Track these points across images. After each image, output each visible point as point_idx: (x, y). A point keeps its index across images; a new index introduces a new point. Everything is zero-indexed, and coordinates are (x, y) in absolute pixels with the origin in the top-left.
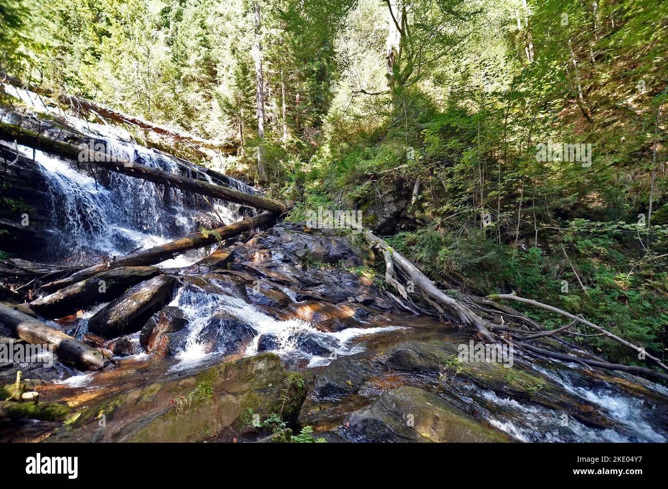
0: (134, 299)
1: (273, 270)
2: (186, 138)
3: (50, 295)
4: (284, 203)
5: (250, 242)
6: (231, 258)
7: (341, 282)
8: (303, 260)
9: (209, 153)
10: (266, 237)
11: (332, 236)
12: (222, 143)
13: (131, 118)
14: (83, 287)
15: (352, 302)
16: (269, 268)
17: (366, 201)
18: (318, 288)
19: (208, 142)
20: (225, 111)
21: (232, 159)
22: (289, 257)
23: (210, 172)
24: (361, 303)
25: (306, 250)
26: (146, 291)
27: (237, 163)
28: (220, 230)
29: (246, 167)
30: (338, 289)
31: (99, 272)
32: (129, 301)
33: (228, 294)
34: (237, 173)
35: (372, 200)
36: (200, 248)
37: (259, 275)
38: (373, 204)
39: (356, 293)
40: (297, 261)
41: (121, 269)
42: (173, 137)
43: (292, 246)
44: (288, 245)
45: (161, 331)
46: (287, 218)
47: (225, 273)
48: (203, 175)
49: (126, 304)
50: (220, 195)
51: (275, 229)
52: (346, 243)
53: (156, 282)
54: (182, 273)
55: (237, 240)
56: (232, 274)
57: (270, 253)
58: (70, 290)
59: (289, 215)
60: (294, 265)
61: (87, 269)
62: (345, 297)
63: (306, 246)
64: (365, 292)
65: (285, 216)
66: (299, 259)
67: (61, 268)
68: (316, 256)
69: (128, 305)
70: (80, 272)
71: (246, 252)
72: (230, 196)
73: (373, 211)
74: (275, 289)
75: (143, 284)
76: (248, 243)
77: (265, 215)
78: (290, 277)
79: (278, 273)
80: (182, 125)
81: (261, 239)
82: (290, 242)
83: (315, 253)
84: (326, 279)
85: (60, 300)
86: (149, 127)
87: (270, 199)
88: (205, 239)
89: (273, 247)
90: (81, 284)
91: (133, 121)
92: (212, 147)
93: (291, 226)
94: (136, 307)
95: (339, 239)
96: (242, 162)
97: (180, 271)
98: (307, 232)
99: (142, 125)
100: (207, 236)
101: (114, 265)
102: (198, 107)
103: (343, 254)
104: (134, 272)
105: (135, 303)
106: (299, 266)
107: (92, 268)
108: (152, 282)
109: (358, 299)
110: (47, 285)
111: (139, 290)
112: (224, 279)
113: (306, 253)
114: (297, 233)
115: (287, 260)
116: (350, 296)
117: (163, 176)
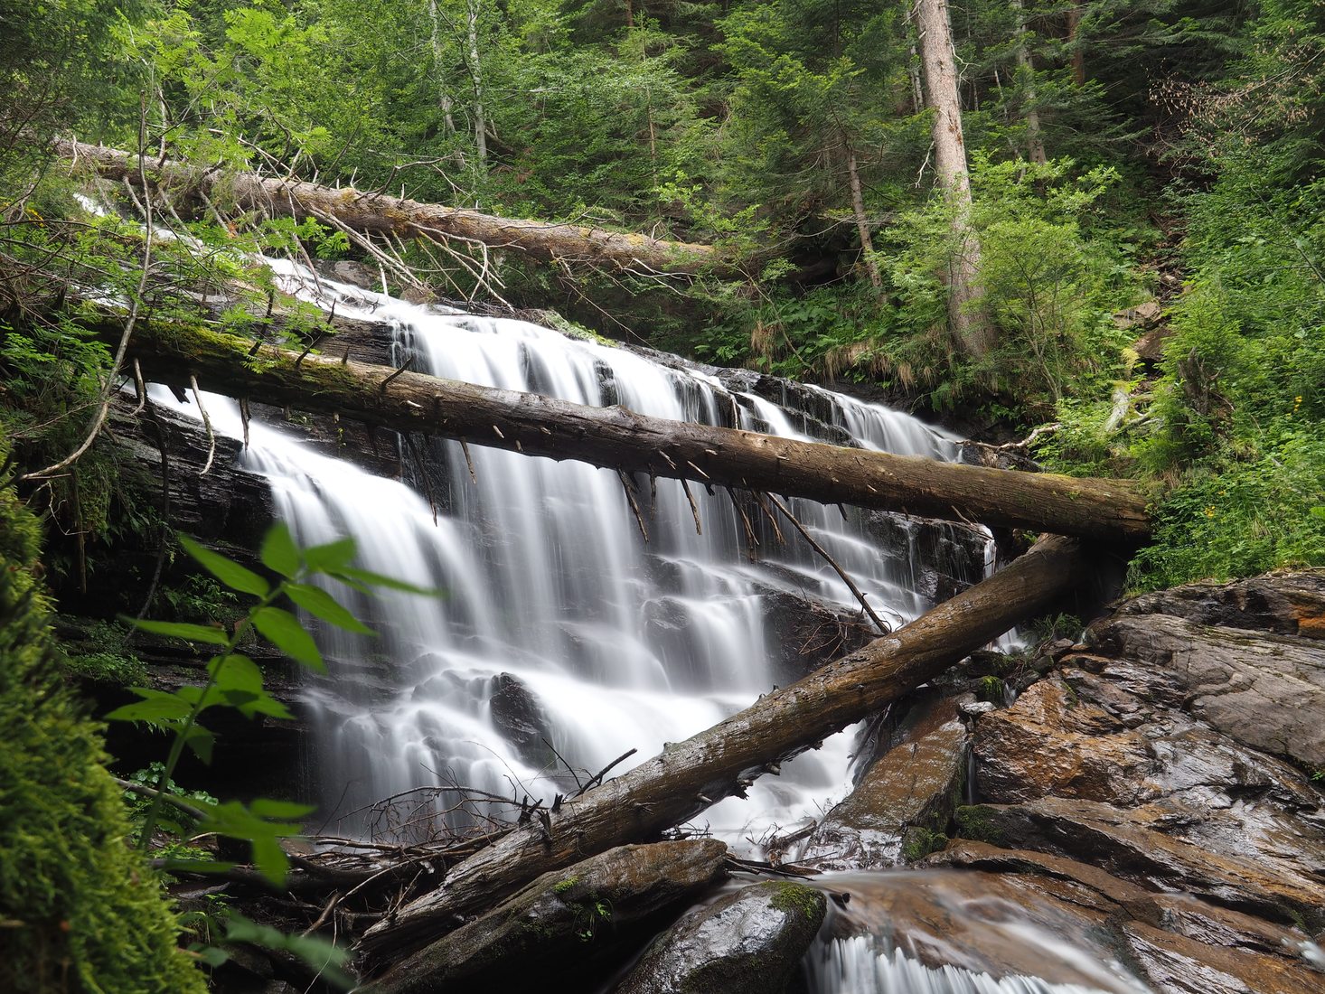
5: (1032, 700)
23: (768, 388)
34: (855, 370)
43: (1258, 712)
44: (1233, 708)
47: (1013, 869)
56: (1044, 874)
74: (1266, 945)
76: (1019, 702)
82: (1239, 688)
98: (1315, 634)
114: (1268, 639)
115: (1251, 787)
117: (645, 437)
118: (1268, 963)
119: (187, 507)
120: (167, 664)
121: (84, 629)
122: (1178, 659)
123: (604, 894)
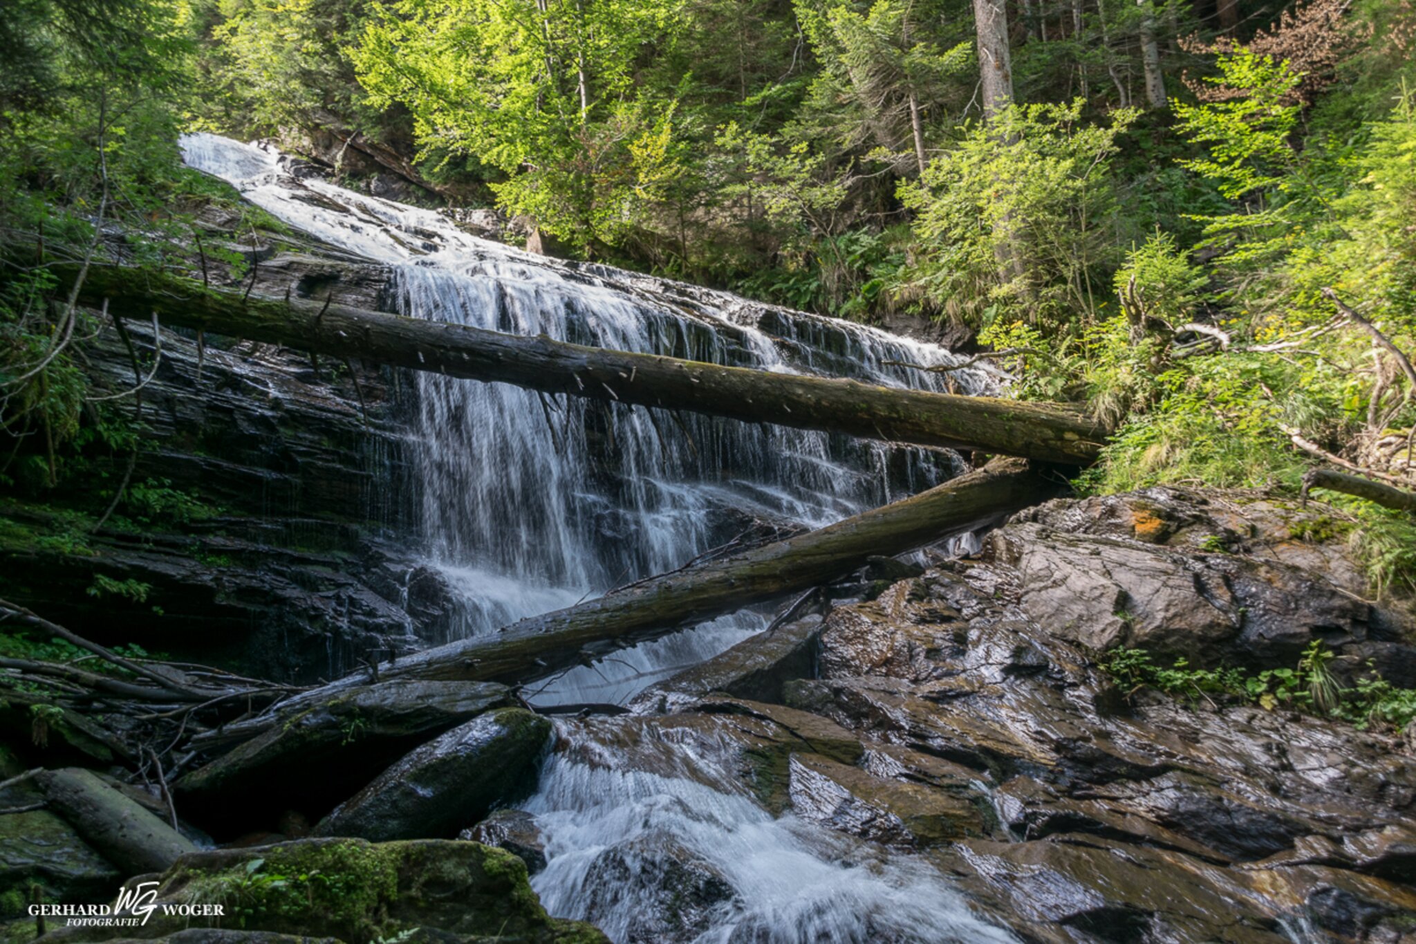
1: (956, 707)
5: (888, 596)
6: (800, 662)
10: (961, 569)
15: (1312, 861)
16: (940, 699)
18: (1146, 786)
22: (1041, 652)
25: (1122, 618)
37: (887, 727)
39: (1348, 819)
43: (1063, 604)
44: (1047, 601)
47: (725, 709)
51: (1007, 532)
52: (1339, 574)
53: (482, 729)
55: (842, 591)
56: (747, 713)
57: (960, 638)
60: (1056, 687)
62: (1277, 836)
63: (1123, 601)
66: (1090, 657)
71: (861, 634)
74: (921, 777)
76: (880, 598)
77: (992, 477)
78: (1021, 739)
79: (977, 721)
81: (934, 581)
82: (1056, 584)
83: (1163, 633)
84: (1209, 751)
89: (980, 613)
93: (1078, 514)
95: (1302, 558)
98: (1145, 537)
103: (1314, 628)
104: (429, 696)
106: (1083, 691)
108: (470, 728)
109: (1353, 850)
112: (710, 729)
113: (1123, 633)
114: (1095, 541)
115: (1026, 667)
116: (1308, 832)
117: (562, 361)
118: (907, 786)
122: (1025, 560)
123: (366, 712)
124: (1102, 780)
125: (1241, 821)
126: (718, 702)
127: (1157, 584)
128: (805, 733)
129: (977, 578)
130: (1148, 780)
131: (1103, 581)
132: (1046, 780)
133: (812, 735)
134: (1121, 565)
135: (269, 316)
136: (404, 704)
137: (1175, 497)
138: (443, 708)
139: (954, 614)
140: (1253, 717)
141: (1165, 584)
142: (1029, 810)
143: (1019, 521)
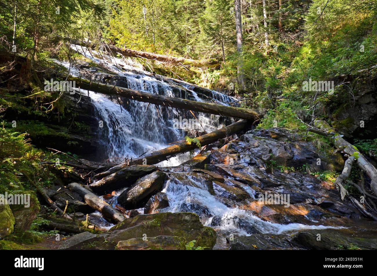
0: (141, 186)
1: (240, 171)
2: (180, 61)
3: (99, 181)
4: (258, 111)
5: (224, 147)
6: (208, 161)
7: (303, 185)
8: (268, 163)
9: (199, 71)
10: (237, 143)
11: (298, 141)
12: (208, 60)
13: (142, 53)
14: (115, 176)
15: (309, 204)
16: (236, 169)
17: (339, 104)
18: (277, 188)
19: (197, 62)
20: (208, 34)
21: (217, 73)
22: (255, 160)
23: (196, 89)
24: (319, 205)
25: (270, 155)
26: (148, 181)
27: (220, 77)
28: (200, 138)
29: (227, 79)
30: (298, 191)
31: (123, 168)
32: (138, 187)
33: (197, 187)
34: (220, 85)
35: (346, 102)
36: (186, 152)
37: (227, 175)
38: (348, 107)
39: (315, 196)
40: (263, 164)
41: (134, 166)
42: (171, 62)
43: (259, 151)
44: (255, 150)
45: (155, 207)
46: (260, 125)
47: (199, 172)
48: (191, 93)
49: (137, 189)
50: (201, 109)
51: (246, 135)
52: (311, 148)
53: (154, 176)
54: (172, 171)
55: (214, 146)
56: (203, 173)
57: (239, 157)
58: (108, 178)
59: (261, 123)
60: (259, 167)
61: (117, 166)
62: (302, 199)
63: (271, 151)
64: (326, 195)
65: (258, 123)
66: (264, 162)
67: (104, 165)
68: (280, 160)
69: (138, 189)
70: (114, 167)
71: (219, 155)
72: (209, 109)
73: (348, 114)
74: (237, 186)
75: (146, 177)
76: (222, 148)
77: (240, 123)
78: (253, 178)
79: (244, 174)
80: (178, 51)
81: (233, 145)
82: (257, 147)
83: (279, 158)
84: (288, 181)
85: (104, 184)
86: (154, 57)
87: (243, 109)
88: (189, 145)
89: (242, 152)
90: (113, 175)
91: (144, 55)
92: (200, 66)
93: (260, 133)
94: (142, 191)
95: (304, 144)
96: (224, 75)
97: (171, 170)
98: (274, 138)
99: (149, 57)
100: (190, 143)
101: (131, 164)
102: (190, 33)
103: (307, 158)
104: (142, 168)
105: (142, 189)
106: (263, 168)
107: (119, 165)
108: (151, 175)
109: (316, 202)
110: (97, 175)
111: (144, 180)
112: (197, 176)
113: (271, 157)
114: (264, 139)
115: (252, 163)
116: (308, 198)
117: (160, 99)
118: (235, 188)
119: (79, 108)
120: (74, 134)
121: (60, 128)
122: (250, 142)
123: (130, 171)
124: (269, 187)
125: (295, 195)
126: (198, 170)
127: (277, 148)
128: (214, 177)
129: (240, 145)
130: (278, 187)
131: (266, 147)
132: (259, 186)
133: (216, 177)
134: (270, 144)
135: (103, 88)
136: (137, 170)
137: (279, 131)
138: (144, 170)
139: (237, 152)
140: (296, 175)
141: (279, 148)
142: (257, 193)
143: (248, 133)
